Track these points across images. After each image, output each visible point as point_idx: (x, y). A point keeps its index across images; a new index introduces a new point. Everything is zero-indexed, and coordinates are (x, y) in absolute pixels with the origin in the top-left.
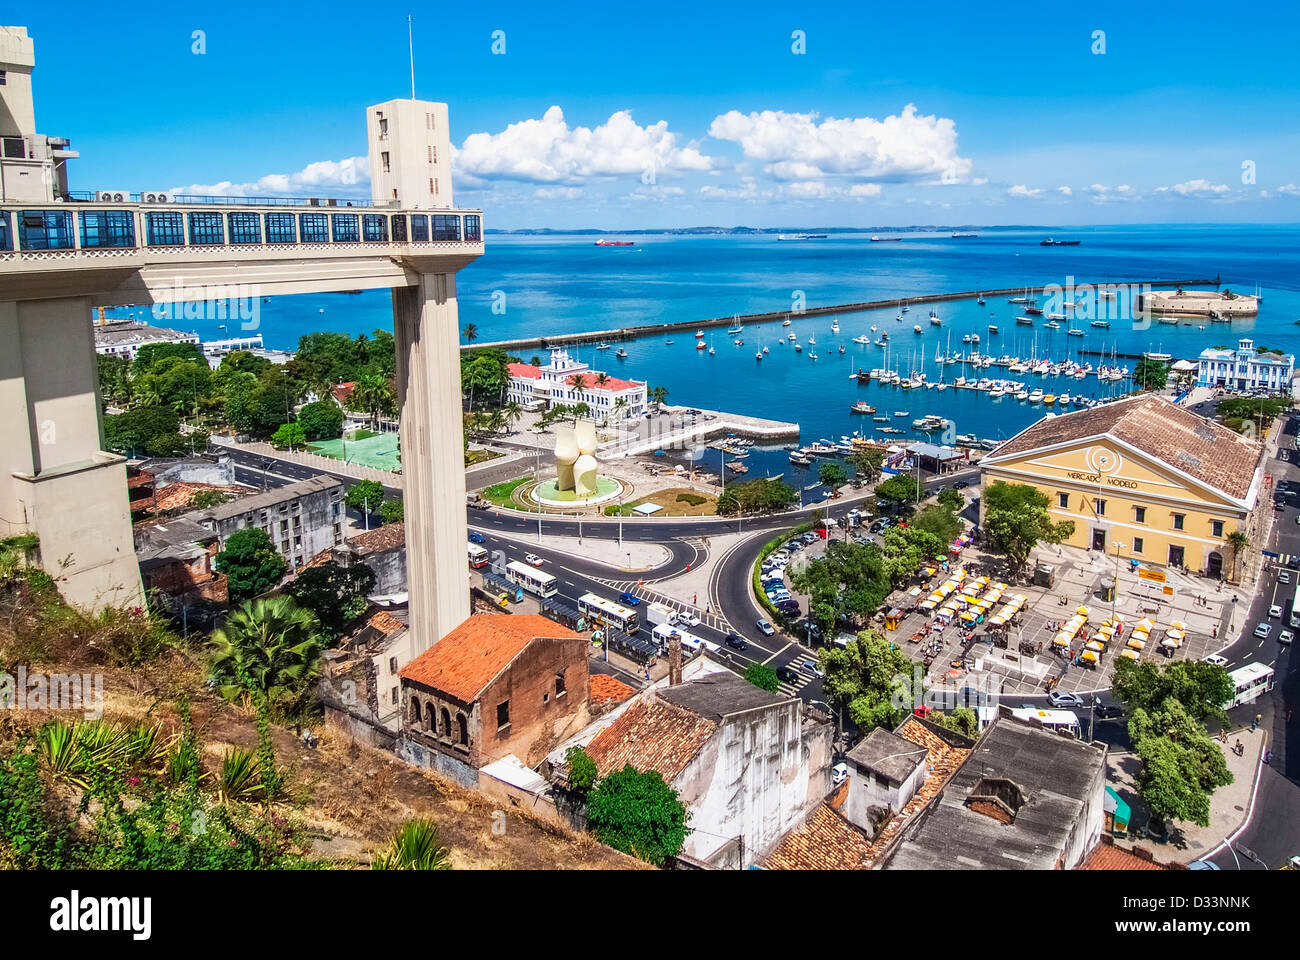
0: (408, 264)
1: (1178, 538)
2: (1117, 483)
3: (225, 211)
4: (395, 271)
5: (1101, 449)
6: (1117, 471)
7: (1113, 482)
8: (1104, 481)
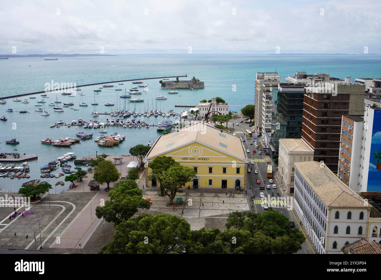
1: (225, 177)
6: (201, 154)
7: (200, 159)
8: (197, 159)
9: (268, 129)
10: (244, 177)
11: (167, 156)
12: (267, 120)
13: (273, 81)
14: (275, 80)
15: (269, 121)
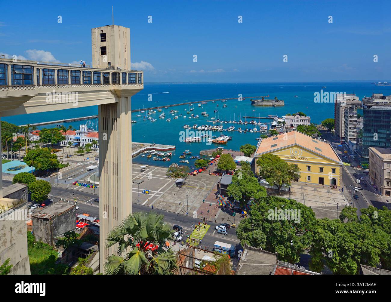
0: (116, 93)
1: (322, 175)
2: (301, 159)
3: (56, 68)
4: (111, 96)
5: (295, 148)
6: (301, 155)
7: (300, 159)
8: (297, 158)
9: (352, 138)
10: (339, 177)
11: (274, 154)
12: (351, 131)
13: (352, 100)
14: (354, 99)
15: (352, 132)
